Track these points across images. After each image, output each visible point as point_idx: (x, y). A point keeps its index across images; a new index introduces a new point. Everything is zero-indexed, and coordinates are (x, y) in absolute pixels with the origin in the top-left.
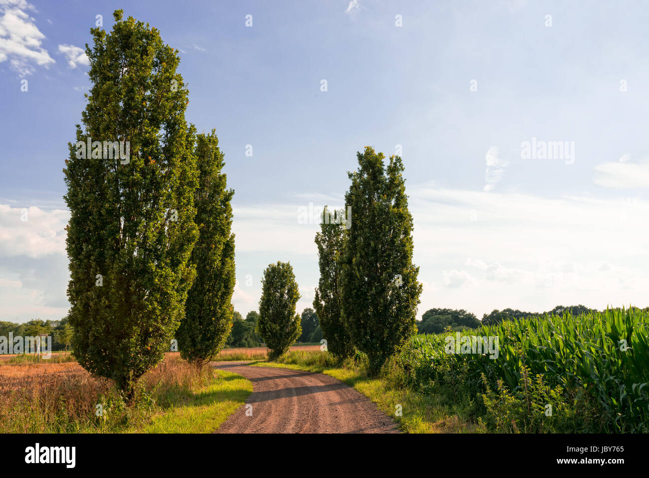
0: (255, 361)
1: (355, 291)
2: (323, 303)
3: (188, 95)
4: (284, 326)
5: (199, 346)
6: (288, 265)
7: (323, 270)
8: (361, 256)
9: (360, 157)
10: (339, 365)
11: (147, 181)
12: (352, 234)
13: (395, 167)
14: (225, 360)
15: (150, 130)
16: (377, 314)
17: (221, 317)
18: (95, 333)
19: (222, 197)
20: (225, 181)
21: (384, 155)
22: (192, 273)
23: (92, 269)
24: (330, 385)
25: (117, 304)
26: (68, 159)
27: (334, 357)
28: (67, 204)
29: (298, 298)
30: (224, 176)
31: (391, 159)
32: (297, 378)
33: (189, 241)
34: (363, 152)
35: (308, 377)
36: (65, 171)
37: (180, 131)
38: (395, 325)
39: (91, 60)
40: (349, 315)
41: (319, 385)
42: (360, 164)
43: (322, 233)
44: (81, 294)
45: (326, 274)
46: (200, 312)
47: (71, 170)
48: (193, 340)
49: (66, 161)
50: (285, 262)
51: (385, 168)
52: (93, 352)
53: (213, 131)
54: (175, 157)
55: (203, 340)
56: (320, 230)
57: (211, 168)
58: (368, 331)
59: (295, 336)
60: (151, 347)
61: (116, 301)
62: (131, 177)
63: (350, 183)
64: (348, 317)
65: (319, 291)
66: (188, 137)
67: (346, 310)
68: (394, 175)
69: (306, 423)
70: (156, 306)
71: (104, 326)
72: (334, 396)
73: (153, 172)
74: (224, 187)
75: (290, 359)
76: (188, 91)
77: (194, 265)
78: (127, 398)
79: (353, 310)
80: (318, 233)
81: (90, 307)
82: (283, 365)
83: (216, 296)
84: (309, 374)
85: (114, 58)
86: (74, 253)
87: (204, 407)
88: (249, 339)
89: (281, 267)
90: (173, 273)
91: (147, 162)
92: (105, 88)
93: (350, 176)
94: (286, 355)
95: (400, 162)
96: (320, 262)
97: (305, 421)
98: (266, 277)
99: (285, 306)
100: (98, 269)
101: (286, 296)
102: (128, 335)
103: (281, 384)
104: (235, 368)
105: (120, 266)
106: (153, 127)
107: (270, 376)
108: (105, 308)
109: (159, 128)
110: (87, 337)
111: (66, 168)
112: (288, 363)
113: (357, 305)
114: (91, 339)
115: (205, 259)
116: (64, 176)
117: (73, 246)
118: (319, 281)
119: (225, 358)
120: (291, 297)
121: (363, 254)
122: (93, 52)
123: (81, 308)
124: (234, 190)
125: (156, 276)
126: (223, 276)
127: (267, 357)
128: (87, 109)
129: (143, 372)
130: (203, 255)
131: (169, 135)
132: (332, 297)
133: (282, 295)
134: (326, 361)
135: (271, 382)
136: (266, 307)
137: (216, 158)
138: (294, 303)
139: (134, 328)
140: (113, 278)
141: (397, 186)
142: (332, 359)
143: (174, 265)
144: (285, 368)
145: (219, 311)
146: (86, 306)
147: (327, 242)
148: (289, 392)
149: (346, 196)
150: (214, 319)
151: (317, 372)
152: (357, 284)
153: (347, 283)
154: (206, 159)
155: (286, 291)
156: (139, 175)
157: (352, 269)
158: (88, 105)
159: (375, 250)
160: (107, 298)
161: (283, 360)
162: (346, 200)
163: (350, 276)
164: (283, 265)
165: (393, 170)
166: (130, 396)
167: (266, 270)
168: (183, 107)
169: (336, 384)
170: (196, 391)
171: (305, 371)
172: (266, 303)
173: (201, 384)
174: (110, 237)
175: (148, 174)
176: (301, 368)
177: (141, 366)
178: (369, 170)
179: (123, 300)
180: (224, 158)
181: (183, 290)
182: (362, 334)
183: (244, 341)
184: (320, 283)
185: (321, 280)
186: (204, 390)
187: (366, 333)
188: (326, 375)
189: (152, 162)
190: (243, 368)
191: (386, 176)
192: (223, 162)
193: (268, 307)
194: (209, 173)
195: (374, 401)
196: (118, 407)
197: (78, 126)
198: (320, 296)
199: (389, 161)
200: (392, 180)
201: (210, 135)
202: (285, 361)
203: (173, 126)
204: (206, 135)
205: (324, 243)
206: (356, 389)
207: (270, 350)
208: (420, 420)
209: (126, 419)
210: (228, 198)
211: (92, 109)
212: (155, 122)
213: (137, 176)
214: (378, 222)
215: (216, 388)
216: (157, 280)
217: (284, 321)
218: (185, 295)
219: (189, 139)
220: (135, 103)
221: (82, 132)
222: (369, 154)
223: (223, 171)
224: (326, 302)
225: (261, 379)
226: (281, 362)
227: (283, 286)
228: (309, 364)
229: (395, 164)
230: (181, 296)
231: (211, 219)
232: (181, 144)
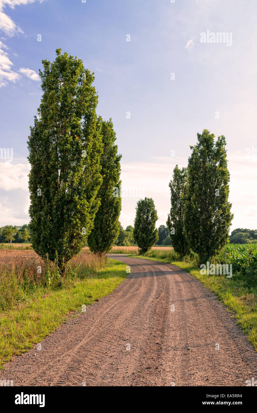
0: (131, 254)
1: (192, 216)
2: (172, 223)
3: (98, 98)
4: (148, 236)
5: (100, 245)
6: (151, 199)
7: (173, 203)
8: (196, 195)
9: (199, 136)
10: (180, 259)
11: (74, 149)
12: (192, 182)
13: (221, 143)
14: (114, 253)
15: (76, 119)
16: (205, 231)
17: (112, 228)
18: (44, 235)
19: (115, 159)
20: (117, 149)
21: (215, 135)
22: (98, 203)
23: (42, 199)
24: (176, 271)
25: (56, 219)
26: (30, 136)
27: (178, 254)
28: (29, 162)
29: (156, 219)
30: (116, 146)
31: (219, 138)
32: (156, 266)
33: (97, 184)
34: (201, 133)
35: (162, 265)
36: (28, 143)
37: (93, 120)
38: (216, 238)
39: (42, 78)
40: (188, 230)
41: (169, 270)
42: (199, 140)
43: (174, 181)
44: (36, 213)
45: (175, 205)
46: (101, 225)
47: (31, 142)
48: (97, 242)
49: (29, 137)
50: (150, 198)
51: (215, 143)
52: (43, 245)
53: (110, 119)
54: (90, 135)
55: (102, 241)
56: (173, 179)
57: (109, 141)
58: (199, 240)
59: (155, 241)
60: (74, 244)
61: (55, 218)
62: (65, 147)
63: (191, 152)
64: (187, 232)
65: (170, 216)
66: (97, 123)
67: (186, 228)
68: (220, 147)
69: (162, 292)
70: (78, 221)
71: (49, 231)
72: (178, 277)
73: (77, 144)
74: (116, 153)
75: (151, 254)
76: (98, 97)
77: (100, 198)
78: (61, 272)
79: (190, 228)
80: (171, 181)
81: (42, 220)
82: (147, 258)
83: (110, 216)
84: (162, 263)
85: (56, 76)
86: (33, 189)
87: (104, 279)
88: (127, 242)
89: (147, 201)
90: (88, 202)
91: (74, 138)
92: (51, 94)
93: (191, 147)
94: (149, 252)
95: (224, 140)
96: (172, 198)
97: (161, 291)
98: (138, 206)
99: (150, 223)
100: (46, 199)
101: (150, 218)
102: (62, 237)
103: (147, 268)
104: (120, 258)
105: (58, 198)
106: (77, 117)
107: (140, 264)
108: (50, 221)
109: (81, 118)
110: (40, 237)
111: (29, 141)
112: (150, 257)
113: (193, 225)
114: (42, 239)
115: (104, 195)
116: (27, 145)
117: (32, 185)
118: (170, 210)
119: (113, 252)
120: (153, 218)
121: (198, 194)
122: (43, 74)
123: (36, 221)
124: (121, 155)
125: (78, 204)
126: (114, 205)
127: (138, 253)
128: (40, 107)
129: (70, 258)
130: (103, 192)
131: (86, 122)
132: (178, 219)
133: (148, 217)
134: (173, 257)
135: (140, 267)
136: (138, 224)
137: (112, 136)
138: (154, 222)
139: (66, 233)
140: (54, 204)
141: (222, 154)
142: (176, 255)
143: (88, 198)
144: (149, 260)
145: (112, 225)
146: (39, 219)
147: (176, 187)
148: (151, 274)
149: (189, 160)
150: (108, 229)
151: (168, 263)
152: (193, 212)
153: (187, 212)
154: (106, 136)
155: (150, 215)
156: (69, 145)
157: (191, 203)
158: (41, 105)
159: (205, 193)
160: (51, 216)
161: (147, 255)
162: (188, 162)
163: (190, 207)
164: (148, 199)
165: (219, 144)
166: (63, 271)
167: (138, 202)
168: (95, 106)
169: (179, 271)
170: (99, 270)
171: (160, 262)
172: (138, 221)
173: (101, 266)
174: (53, 181)
175: (74, 145)
176: (158, 260)
177: (69, 254)
178: (204, 144)
179: (60, 217)
180: (116, 135)
181: (93, 213)
182: (196, 242)
183: (124, 242)
184: (171, 211)
185: (171, 209)
186: (102, 270)
187: (198, 242)
188: (173, 265)
189: (77, 138)
190: (124, 258)
191: (215, 147)
192: (115, 138)
193: (140, 223)
194: (108, 144)
195: (202, 282)
196: (57, 277)
197: (35, 117)
198: (170, 218)
199: (217, 139)
200: (218, 151)
201: (109, 122)
202: (149, 255)
203: (88, 118)
204: (106, 122)
205: (175, 187)
206: (191, 274)
207: (140, 249)
208: (230, 295)
209: (61, 284)
210: (118, 159)
211: (43, 107)
212: (79, 115)
213: (69, 146)
214: (208, 176)
215: (109, 269)
216: (79, 207)
217: (148, 232)
218: (94, 216)
219: (98, 125)
220: (68, 103)
221: (37, 120)
222: (205, 134)
223: (116, 143)
224: (174, 222)
225: (135, 265)
226: (146, 256)
227: (148, 212)
228: (163, 258)
229: (221, 141)
230: (92, 216)
231: (109, 171)
232: (94, 128)
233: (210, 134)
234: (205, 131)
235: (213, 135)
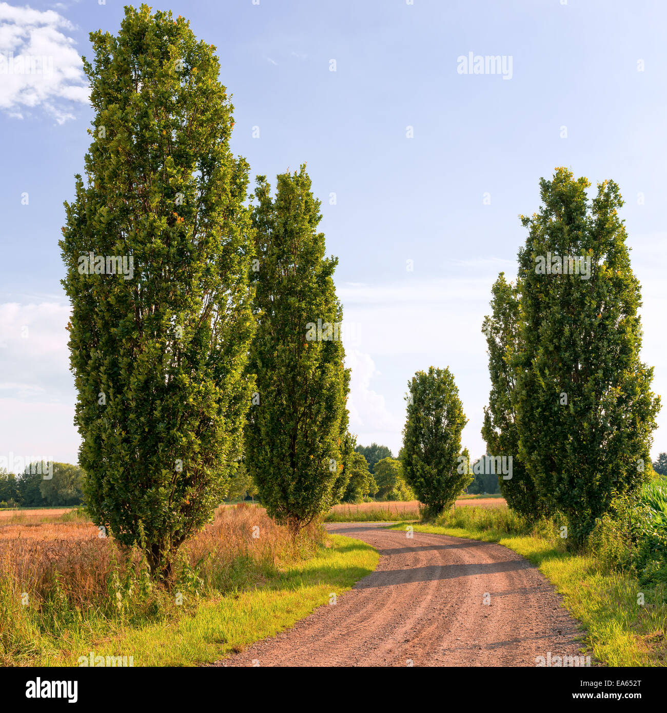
0: (402, 522)
1: (539, 410)
2: (498, 431)
3: (232, 112)
4: (443, 469)
5: (292, 499)
6: (446, 371)
7: (495, 378)
8: (547, 352)
9: (545, 186)
10: (526, 531)
11: (173, 250)
12: (533, 317)
13: (607, 201)
15: (175, 172)
16: (579, 448)
17: (323, 454)
18: (111, 479)
19: (318, 270)
20: (324, 244)
21: (589, 181)
22: (248, 387)
23: (102, 386)
24: (502, 564)
25: (138, 437)
26: (66, 226)
27: (519, 517)
28: (65, 291)
29: (463, 424)
30: (321, 236)
31: (601, 188)
32: (455, 550)
33: (242, 338)
34: (550, 179)
35: (473, 549)
36: (61, 244)
37: (221, 169)
38: (610, 466)
39: (92, 78)
40: (531, 449)
41: (484, 562)
42: (544, 199)
43: (494, 317)
44: (92, 423)
45: (500, 383)
46: (292, 447)
47: (69, 242)
48: (284, 490)
49: (63, 229)
50: (442, 368)
51: (590, 203)
52: (109, 507)
53: (303, 168)
54: (215, 211)
55: (298, 489)
56: (491, 313)
57: (300, 225)
58: (564, 475)
59: (462, 485)
60: (189, 500)
61: (135, 433)
62: (148, 245)
63: (526, 232)
64: (529, 453)
65: (490, 412)
66: (235, 177)
67: (526, 442)
68: (605, 214)
69: (431, 624)
70: (193, 438)
71: (122, 469)
72: (499, 580)
73: (182, 235)
74: (322, 254)
75: (454, 519)
76: (232, 107)
77: (253, 375)
78: (162, 576)
79: (537, 441)
80: (486, 317)
81: (103, 440)
82: (441, 530)
83: (314, 422)
84: (477, 544)
85: (123, 71)
86: (78, 363)
87: (285, 592)
88: (404, 489)
89: (435, 376)
90: (217, 388)
91: (171, 222)
92: (107, 115)
93: (525, 221)
94: (447, 514)
95: (615, 192)
96: (491, 364)
97: (430, 621)
98: (411, 392)
99: (445, 437)
100: (111, 385)
101: (445, 422)
102: (155, 481)
103: (424, 559)
104: (368, 532)
105: (139, 380)
106: (179, 167)
107: (414, 546)
108: (122, 443)
109: (190, 167)
110: (101, 486)
111: (63, 239)
112: (450, 526)
113: (543, 433)
114: (106, 489)
115: (295, 366)
116: (60, 251)
117: (77, 353)
118: (489, 396)
120: (451, 422)
121: (551, 348)
122: (94, 68)
123: (92, 444)
124: (337, 258)
125: (190, 394)
126: (324, 391)
127: (420, 517)
128: (90, 150)
129: (183, 538)
131: (206, 177)
132: (513, 421)
133: (438, 421)
134: (508, 525)
135: (410, 556)
136: (414, 439)
137: (308, 210)
138: (457, 432)
139: (164, 472)
140: (131, 398)
141: (610, 232)
142: (516, 520)
143: (219, 375)
144: (444, 535)
145: (321, 445)
146: (98, 439)
147: (501, 332)
148: (430, 572)
149: (519, 255)
150: (312, 457)
151: (491, 542)
152: (541, 399)
153: (525, 398)
154: (293, 213)
155: (445, 414)
156: (159, 241)
157: (535, 375)
158: (92, 145)
159: (571, 344)
160: (125, 428)
161: (444, 521)
162: (519, 261)
163: (530, 385)
164: (439, 373)
165: (603, 206)
166: (166, 573)
167: (411, 381)
168: (225, 133)
169: (513, 562)
170: (282, 567)
171: (473, 539)
172: (414, 433)
173: (295, 557)
174: (124, 337)
175: (174, 239)
176: (468, 535)
177: (178, 528)
178: (561, 209)
179: (147, 430)
180: (321, 208)
181: (237, 414)
182: (555, 480)
183: (395, 491)
184: (491, 399)
185: (492, 393)
186: (300, 566)
187: (560, 480)
188: (504, 546)
189: (180, 221)
190: (380, 533)
191: (590, 215)
192: (319, 214)
193: (417, 438)
194: (297, 233)
195: (560, 591)
196: (144, 589)
197: (78, 177)
198: (492, 419)
199: (597, 191)
200: (601, 224)
201: (298, 175)
202: (447, 523)
203: (209, 165)
204: (292, 175)
205: (498, 332)
206: (540, 571)
207: (423, 505)
208: (618, 630)
209: (156, 607)
210: (328, 270)
211: (98, 150)
212: (183, 160)
213: (158, 243)
214: (577, 295)
215: (316, 563)
216: (191, 400)
217: (443, 460)
218: (242, 421)
219: (238, 181)
220: (151, 133)
221: (82, 185)
222: (561, 181)
223: (319, 229)
224: (503, 429)
225: (397, 551)
226: (440, 524)
227: (439, 406)
228: (482, 528)
229: (607, 195)
230: (234, 422)
231: (303, 305)
232: (224, 190)
233: (575, 178)
234: (560, 171)
235: (582, 181)
